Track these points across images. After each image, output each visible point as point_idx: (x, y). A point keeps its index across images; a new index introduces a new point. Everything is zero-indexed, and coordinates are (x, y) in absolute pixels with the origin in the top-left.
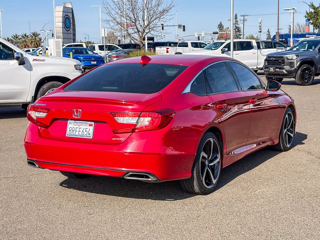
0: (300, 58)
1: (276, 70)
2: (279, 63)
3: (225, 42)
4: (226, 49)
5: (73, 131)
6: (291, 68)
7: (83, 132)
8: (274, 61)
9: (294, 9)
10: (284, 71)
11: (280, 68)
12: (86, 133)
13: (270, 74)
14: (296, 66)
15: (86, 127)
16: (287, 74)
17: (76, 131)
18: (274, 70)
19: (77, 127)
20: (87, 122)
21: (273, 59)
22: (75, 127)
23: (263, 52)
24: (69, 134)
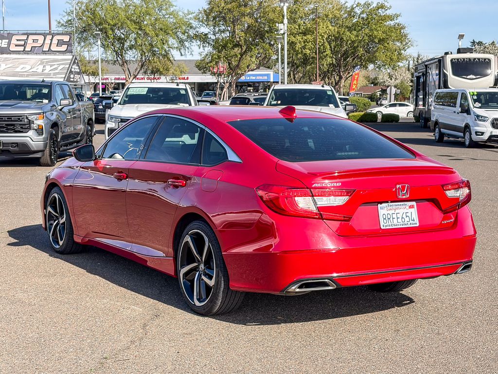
5: (388, 219)
7: (403, 219)
12: (407, 219)
15: (405, 211)
17: (393, 218)
19: (393, 212)
20: (405, 203)
22: (391, 212)
24: (385, 224)
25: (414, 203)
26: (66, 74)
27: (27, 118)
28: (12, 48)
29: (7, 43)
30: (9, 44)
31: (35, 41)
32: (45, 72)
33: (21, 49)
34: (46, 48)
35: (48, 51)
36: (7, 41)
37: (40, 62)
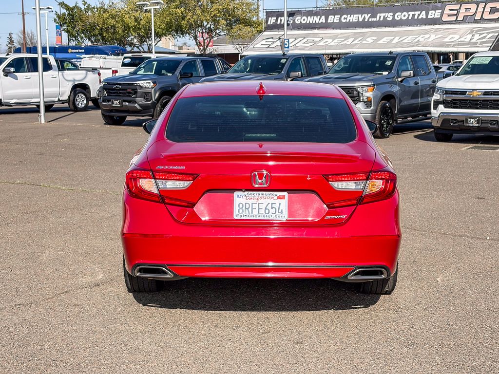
0: (158, 86)
1: (124, 103)
2: (127, 93)
3: (7, 57)
4: (12, 70)
5: (246, 208)
6: (147, 101)
7: (267, 210)
8: (120, 89)
9: (49, 8)
10: (136, 105)
11: (129, 102)
12: (272, 211)
13: (111, 111)
14: (154, 98)
15: (272, 201)
16: (142, 110)
17: (252, 209)
18: (120, 104)
19: (255, 201)
21: (117, 87)
22: (251, 202)
23: (66, 75)
24: (240, 214)
25: (285, 194)
26: (494, 42)
27: (356, 90)
28: (445, 18)
29: (440, 14)
30: (442, 14)
31: (467, 10)
32: (473, 41)
33: (454, 18)
34: (478, 17)
35: (480, 19)
36: (440, 11)
37: (470, 31)
